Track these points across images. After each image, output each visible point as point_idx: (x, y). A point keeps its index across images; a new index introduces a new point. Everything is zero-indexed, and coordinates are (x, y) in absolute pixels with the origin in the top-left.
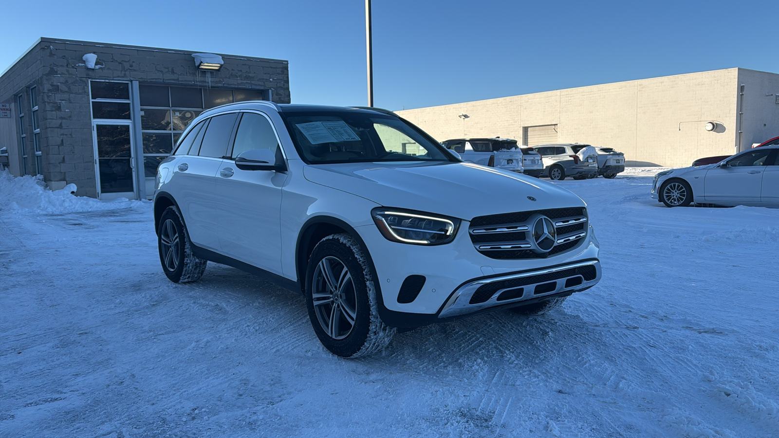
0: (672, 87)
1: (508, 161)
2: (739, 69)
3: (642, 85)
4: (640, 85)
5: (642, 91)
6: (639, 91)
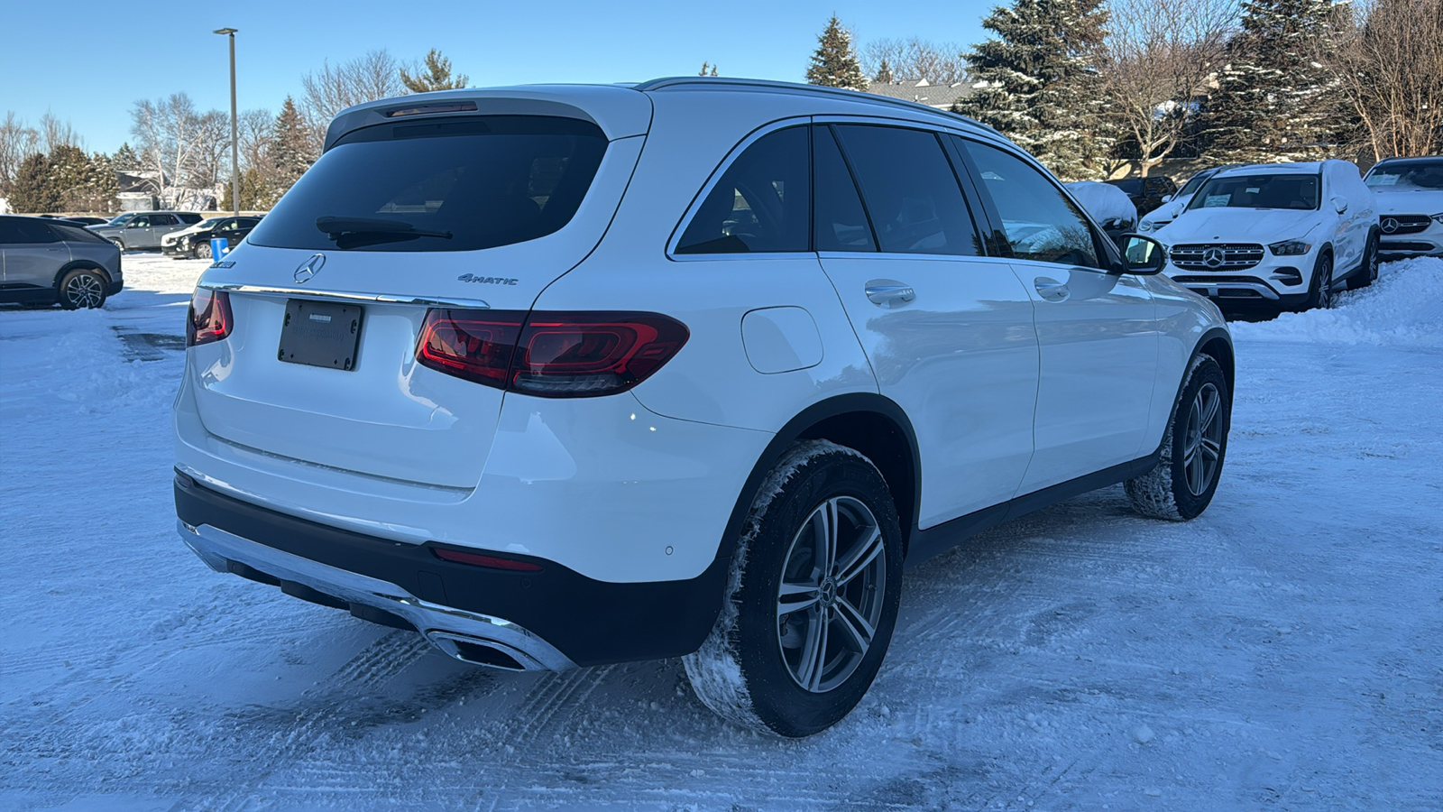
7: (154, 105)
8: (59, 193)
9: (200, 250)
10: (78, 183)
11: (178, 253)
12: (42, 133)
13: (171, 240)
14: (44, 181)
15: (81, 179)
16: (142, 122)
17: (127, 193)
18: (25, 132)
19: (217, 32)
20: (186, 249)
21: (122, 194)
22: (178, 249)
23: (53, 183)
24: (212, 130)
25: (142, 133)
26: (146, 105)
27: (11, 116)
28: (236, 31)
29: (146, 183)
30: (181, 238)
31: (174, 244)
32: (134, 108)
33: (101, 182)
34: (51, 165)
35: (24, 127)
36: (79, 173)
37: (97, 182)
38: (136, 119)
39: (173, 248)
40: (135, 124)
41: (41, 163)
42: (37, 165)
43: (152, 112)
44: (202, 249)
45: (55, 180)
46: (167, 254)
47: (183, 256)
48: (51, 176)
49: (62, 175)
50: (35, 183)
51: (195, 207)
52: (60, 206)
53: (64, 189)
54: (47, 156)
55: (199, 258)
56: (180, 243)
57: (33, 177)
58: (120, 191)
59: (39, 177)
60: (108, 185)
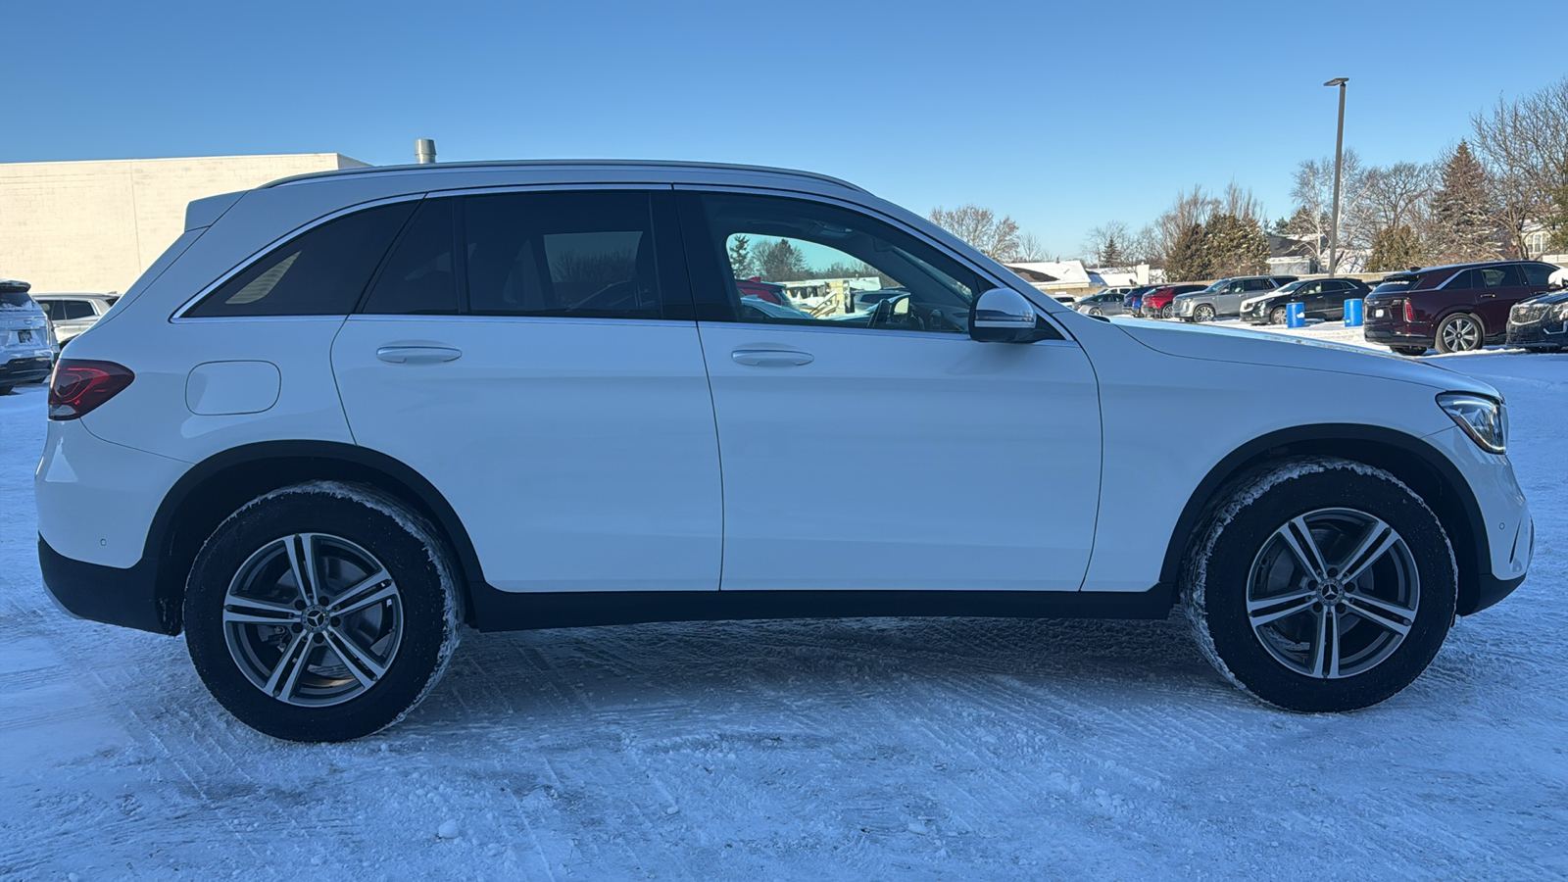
0: (210, 181)
1: (19, 334)
2: (339, 156)
3: (142, 171)
4: (137, 171)
5: (143, 183)
6: (137, 183)
7: (1318, 165)
8: (1210, 261)
9: (1276, 315)
10: (1229, 250)
11: (1254, 319)
12: (1225, 202)
13: (1249, 305)
14: (1197, 250)
15: (1232, 247)
16: (1304, 183)
17: (1281, 258)
18: (1209, 203)
19: (1327, 84)
20: (1262, 313)
21: (1272, 259)
22: (1254, 315)
23: (1205, 251)
24: (1397, 183)
25: (1303, 195)
26: (1311, 166)
27: (1197, 189)
28: (1347, 79)
29: (1304, 246)
30: (1258, 303)
31: (1251, 309)
32: (1298, 170)
33: (1252, 248)
34: (1206, 234)
35: (1208, 199)
36: (1232, 240)
37: (1248, 247)
38: (1298, 181)
39: (1250, 313)
40: (1297, 186)
41: (1197, 233)
42: (1193, 235)
43: (1315, 172)
44: (1279, 315)
45: (1208, 249)
46: (1244, 320)
47: (1258, 322)
48: (1205, 244)
49: (1216, 244)
50: (1189, 252)
51: (1354, 269)
52: (1211, 274)
53: (1215, 257)
54: (1203, 226)
55: (1274, 323)
56: (1257, 308)
57: (1188, 247)
58: (1270, 256)
59: (1194, 247)
60: (1258, 250)
